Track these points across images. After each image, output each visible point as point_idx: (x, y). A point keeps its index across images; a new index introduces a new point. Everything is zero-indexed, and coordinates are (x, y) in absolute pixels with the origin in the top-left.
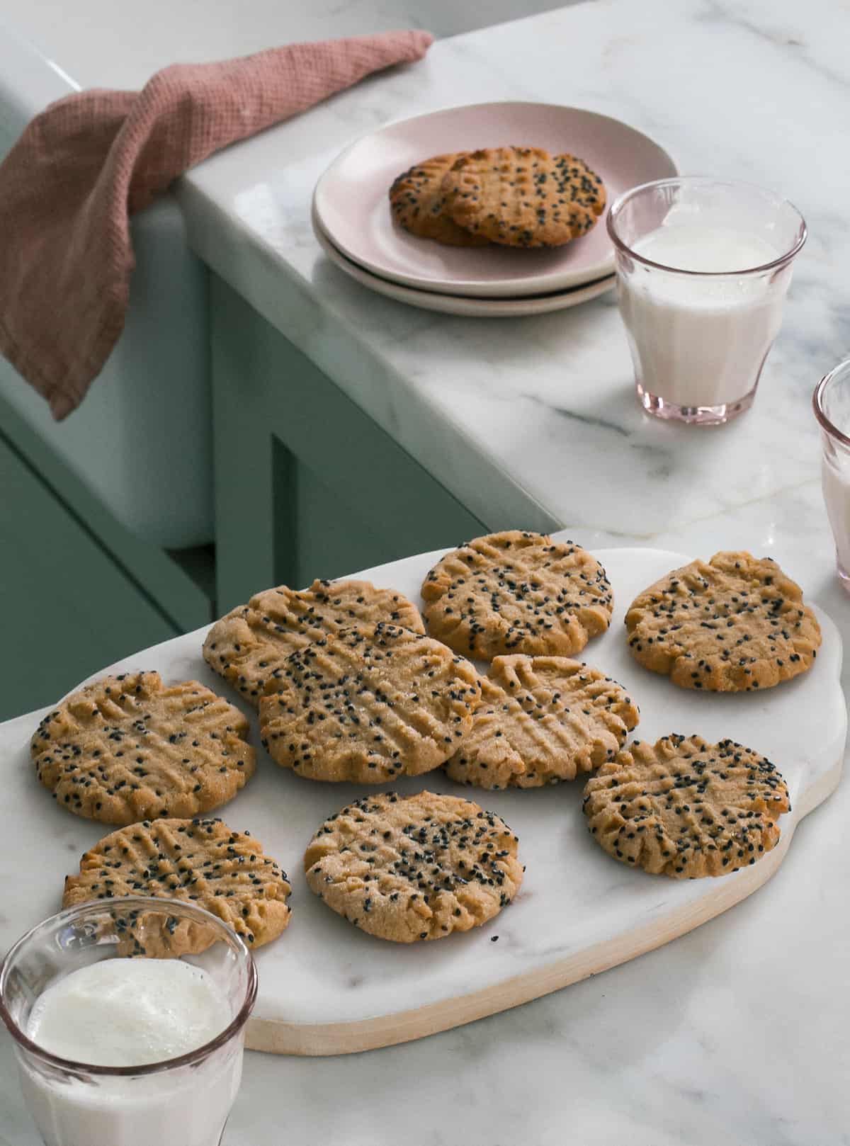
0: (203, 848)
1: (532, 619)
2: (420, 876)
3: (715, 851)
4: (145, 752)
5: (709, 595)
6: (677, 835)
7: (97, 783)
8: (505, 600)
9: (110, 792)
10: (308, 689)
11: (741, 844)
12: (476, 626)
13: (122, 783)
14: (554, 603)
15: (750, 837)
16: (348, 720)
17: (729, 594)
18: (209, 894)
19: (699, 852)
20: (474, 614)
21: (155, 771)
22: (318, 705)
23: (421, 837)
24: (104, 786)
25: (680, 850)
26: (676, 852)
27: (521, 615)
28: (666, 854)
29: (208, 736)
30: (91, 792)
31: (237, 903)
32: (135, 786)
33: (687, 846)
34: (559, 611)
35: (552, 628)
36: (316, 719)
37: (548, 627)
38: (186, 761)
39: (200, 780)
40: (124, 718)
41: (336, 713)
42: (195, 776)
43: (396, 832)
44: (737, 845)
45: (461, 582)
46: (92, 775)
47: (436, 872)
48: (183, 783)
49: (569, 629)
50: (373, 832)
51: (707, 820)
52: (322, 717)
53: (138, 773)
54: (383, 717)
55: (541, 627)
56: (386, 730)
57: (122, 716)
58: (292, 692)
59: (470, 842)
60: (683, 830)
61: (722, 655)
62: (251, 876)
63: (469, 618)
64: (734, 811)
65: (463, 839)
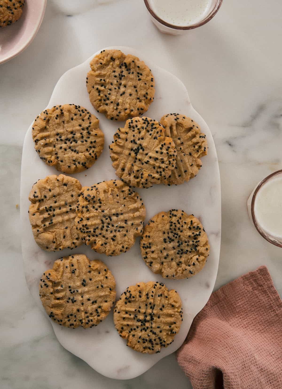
0: (139, 302)
1: (88, 144)
2: (187, 251)
3: (169, 167)
4: (86, 296)
5: (109, 82)
6: (155, 171)
7: (93, 318)
8: (75, 147)
9: (99, 316)
10: (100, 234)
11: (171, 158)
12: (82, 164)
13: (96, 310)
14: (85, 133)
15: (170, 153)
16: (121, 229)
17: (112, 76)
18: (160, 312)
19: (165, 171)
20: (76, 161)
21: (97, 298)
22: (110, 235)
23: (171, 240)
24: (95, 316)
25: (161, 175)
26: (160, 176)
27: (84, 146)
28: (159, 179)
29: (88, 274)
30: (95, 321)
31: (168, 306)
32: (100, 307)
33: (161, 172)
34: (89, 133)
35: (96, 141)
36: (114, 238)
37: (95, 142)
38: (98, 287)
39: (108, 287)
40: (66, 294)
41: (115, 231)
42: (105, 288)
43: (165, 245)
44: (171, 160)
45: (56, 154)
46: (88, 317)
47: (188, 245)
48: (107, 293)
49: (99, 136)
50: (161, 252)
51: (156, 159)
52: (115, 236)
53: (94, 303)
54: (126, 219)
55: (94, 144)
56: (131, 221)
57: (64, 294)
58: (99, 240)
59: (181, 228)
60: (154, 168)
61: (138, 100)
62: (159, 296)
63: (77, 163)
64: (158, 149)
65: (179, 229)
